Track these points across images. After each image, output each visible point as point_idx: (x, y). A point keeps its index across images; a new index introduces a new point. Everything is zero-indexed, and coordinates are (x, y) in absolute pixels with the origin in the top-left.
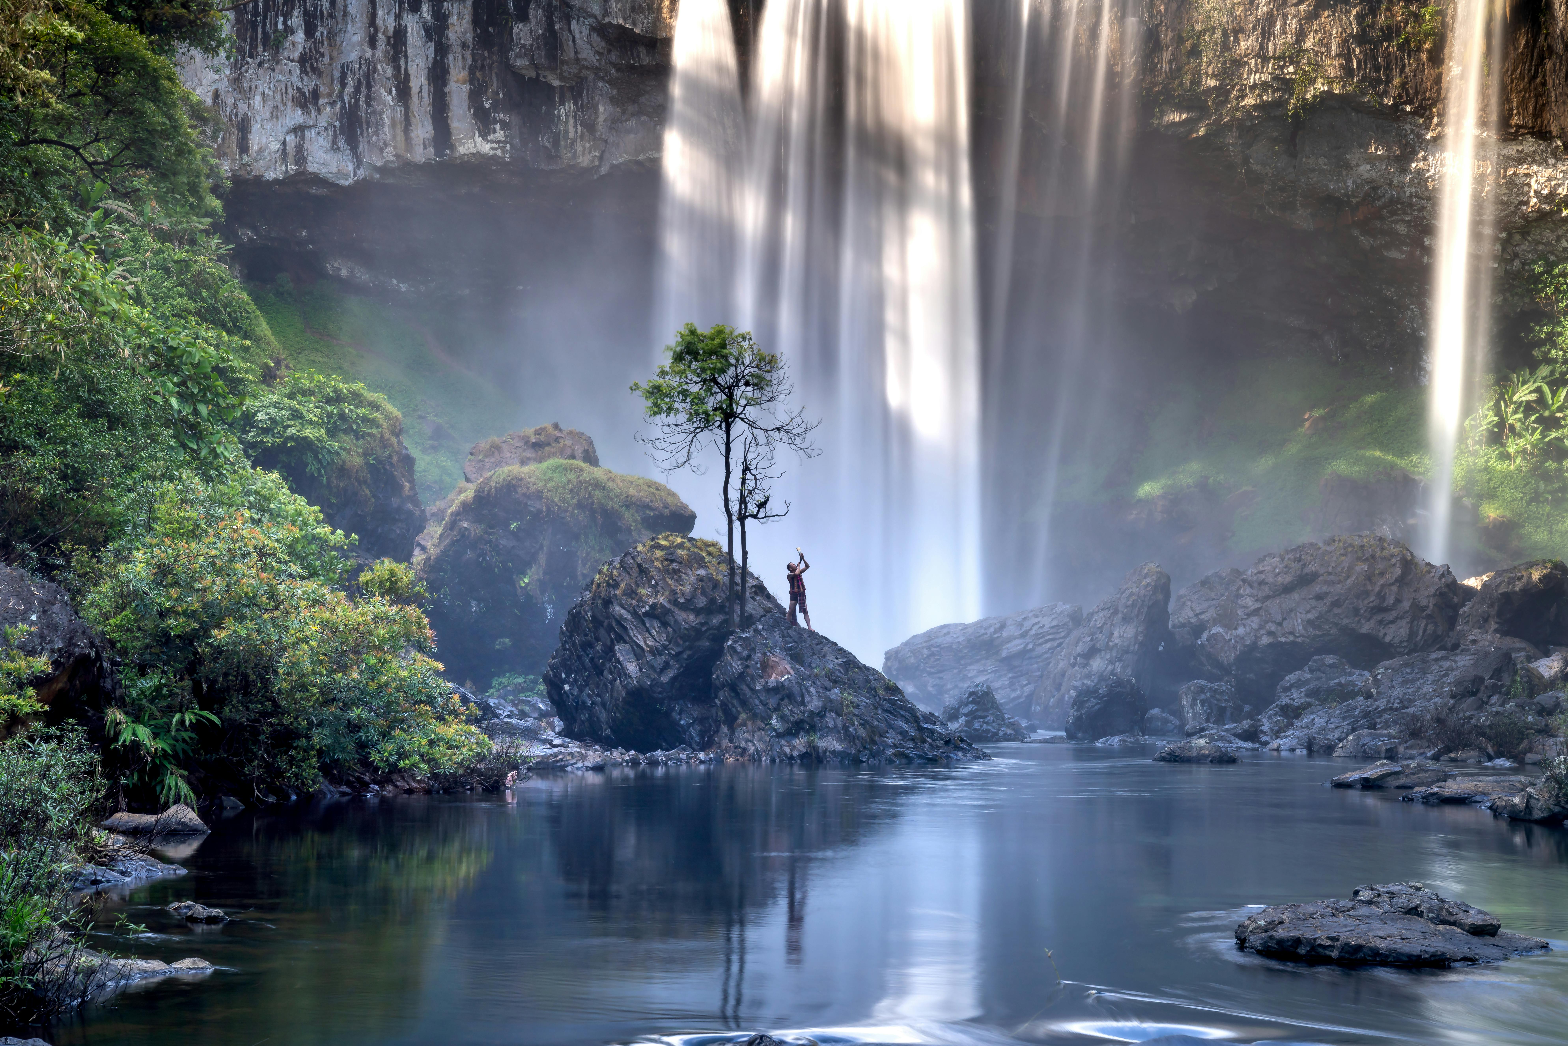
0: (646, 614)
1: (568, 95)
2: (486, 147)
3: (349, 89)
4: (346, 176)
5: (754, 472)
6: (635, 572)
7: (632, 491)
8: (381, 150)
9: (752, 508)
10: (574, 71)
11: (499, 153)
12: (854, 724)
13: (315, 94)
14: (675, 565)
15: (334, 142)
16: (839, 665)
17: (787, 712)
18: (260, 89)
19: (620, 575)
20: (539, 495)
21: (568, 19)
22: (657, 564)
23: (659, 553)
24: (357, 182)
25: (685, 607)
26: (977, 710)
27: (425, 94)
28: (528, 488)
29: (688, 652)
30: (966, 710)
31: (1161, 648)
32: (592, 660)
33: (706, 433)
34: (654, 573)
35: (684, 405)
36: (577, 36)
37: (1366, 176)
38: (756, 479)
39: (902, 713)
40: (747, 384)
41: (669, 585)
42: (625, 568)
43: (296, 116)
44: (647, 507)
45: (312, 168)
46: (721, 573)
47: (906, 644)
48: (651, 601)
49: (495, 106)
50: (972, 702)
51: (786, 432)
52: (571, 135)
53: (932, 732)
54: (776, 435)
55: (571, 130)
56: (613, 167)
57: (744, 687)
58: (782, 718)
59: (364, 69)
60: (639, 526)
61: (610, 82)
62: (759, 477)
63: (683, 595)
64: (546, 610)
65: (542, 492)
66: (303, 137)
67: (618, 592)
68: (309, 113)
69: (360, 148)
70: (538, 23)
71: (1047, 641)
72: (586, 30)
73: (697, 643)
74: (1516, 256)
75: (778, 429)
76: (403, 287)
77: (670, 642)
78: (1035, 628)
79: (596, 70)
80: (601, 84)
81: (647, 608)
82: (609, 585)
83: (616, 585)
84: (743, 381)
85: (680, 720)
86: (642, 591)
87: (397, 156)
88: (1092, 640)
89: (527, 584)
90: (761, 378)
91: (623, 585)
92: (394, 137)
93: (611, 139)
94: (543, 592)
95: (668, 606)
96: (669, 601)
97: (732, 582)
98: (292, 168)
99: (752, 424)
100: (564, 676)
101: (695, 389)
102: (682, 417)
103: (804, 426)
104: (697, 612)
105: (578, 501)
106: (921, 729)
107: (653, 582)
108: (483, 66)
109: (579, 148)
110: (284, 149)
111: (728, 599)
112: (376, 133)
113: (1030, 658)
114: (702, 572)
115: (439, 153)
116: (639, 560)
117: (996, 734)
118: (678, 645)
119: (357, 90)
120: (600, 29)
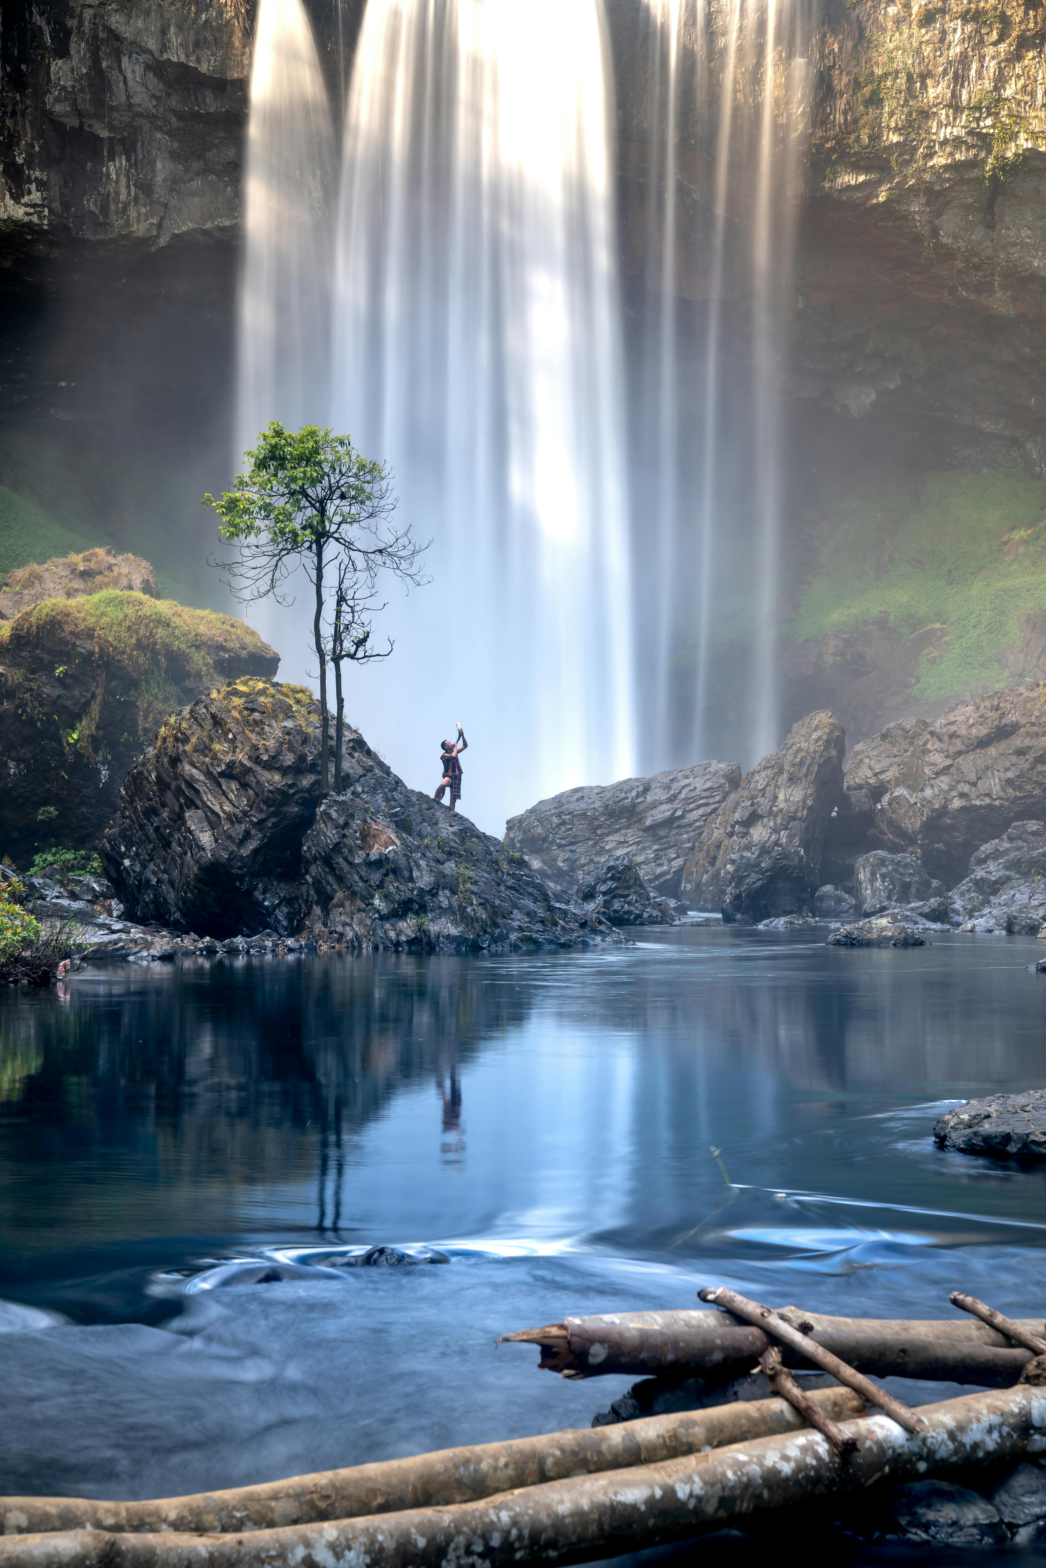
0: (222, 774)
1: (119, 148)
2: (19, 212)
5: (351, 603)
6: (208, 724)
7: (202, 629)
9: (348, 645)
10: (126, 119)
11: (35, 219)
12: (472, 904)
14: (257, 716)
16: (454, 833)
17: (392, 889)
19: (190, 727)
20: (90, 634)
21: (117, 55)
22: (235, 714)
23: (237, 701)
25: (268, 766)
26: (617, 888)
28: (76, 625)
29: (273, 820)
30: (604, 888)
31: (834, 814)
32: (157, 830)
33: (294, 556)
34: (232, 725)
35: (267, 522)
36: (129, 76)
38: (353, 612)
39: (530, 890)
40: (343, 497)
41: (249, 739)
42: (196, 719)
44: (222, 648)
46: (312, 726)
47: (532, 811)
48: (228, 758)
49: (30, 162)
50: (611, 879)
51: (390, 554)
52: (123, 197)
53: (565, 913)
54: (378, 558)
55: (123, 191)
56: (176, 237)
57: (341, 860)
58: (386, 897)
60: (211, 670)
61: (171, 133)
62: (357, 608)
63: (267, 750)
64: (99, 772)
65: (94, 630)
67: (188, 748)
70: (82, 60)
71: (699, 807)
72: (139, 69)
73: (285, 809)
75: (380, 551)
77: (251, 807)
78: (685, 792)
79: (152, 118)
80: (159, 135)
81: (223, 767)
82: (177, 739)
83: (186, 740)
84: (338, 494)
85: (264, 900)
86: (217, 747)
88: (752, 805)
89: (77, 741)
90: (360, 490)
91: (194, 740)
93: (173, 203)
94: (96, 750)
95: (248, 764)
96: (250, 758)
97: (326, 736)
99: (348, 546)
100: (123, 849)
101: (280, 503)
102: (265, 537)
103: (411, 547)
104: (284, 771)
105: (138, 640)
106: (551, 909)
107: (230, 736)
109: (133, 213)
111: (320, 755)
113: (679, 827)
114: (289, 724)
116: (213, 710)
117: (639, 916)
118: (261, 811)
120: (157, 68)
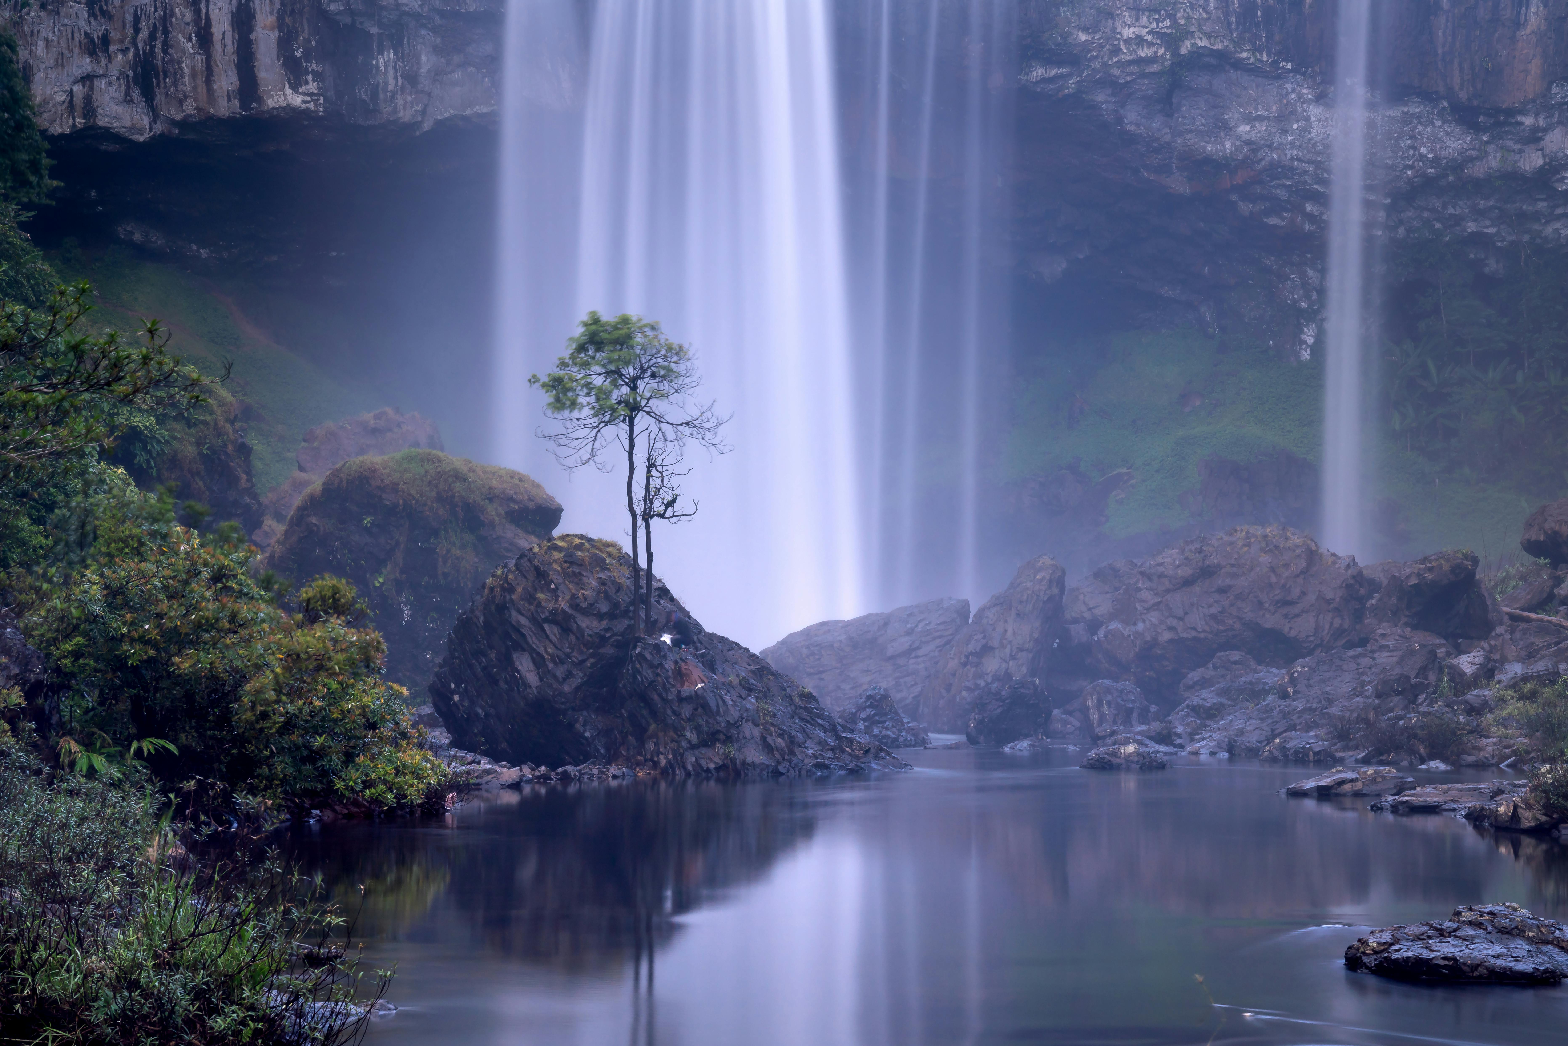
0: (546, 620)
1: (387, 43)
2: (297, 100)
3: (143, 35)
4: (140, 132)
5: (660, 468)
6: (531, 576)
7: (494, 483)
8: (181, 103)
9: (658, 506)
10: (394, 17)
11: (311, 106)
12: (771, 735)
13: (105, 40)
14: (575, 569)
15: (127, 93)
16: (753, 672)
17: (701, 722)
18: (43, 34)
19: (516, 578)
20: (394, 488)
22: (556, 566)
23: (556, 555)
24: (153, 138)
25: (585, 612)
26: (875, 715)
27: (229, 41)
28: (382, 480)
29: (592, 660)
30: (863, 716)
31: (1056, 645)
32: (484, 669)
33: (611, 428)
34: (553, 576)
35: (588, 399)
37: (1246, 137)
38: (662, 477)
39: (820, 721)
40: (653, 375)
41: (569, 589)
42: (520, 571)
43: (84, 64)
44: (511, 499)
45: (103, 121)
46: (623, 575)
47: (783, 643)
48: (551, 606)
50: (869, 707)
51: (695, 426)
52: (391, 87)
53: (851, 741)
54: (686, 430)
55: (391, 82)
56: (438, 123)
57: (656, 697)
58: (697, 729)
59: (160, 12)
60: (504, 521)
61: (434, 30)
62: (664, 474)
63: (585, 599)
64: (402, 611)
65: (398, 484)
66: (92, 88)
67: (514, 597)
68: (98, 61)
69: (157, 100)
71: (934, 639)
73: (601, 651)
74: (1401, 222)
75: (687, 424)
76: (204, 253)
77: (572, 649)
78: (921, 625)
79: (417, 16)
80: (423, 32)
81: (547, 614)
82: (503, 589)
83: (511, 590)
84: (649, 373)
85: (584, 731)
86: (541, 596)
87: (198, 109)
88: (984, 637)
89: (382, 584)
90: (668, 370)
91: (519, 590)
92: (195, 88)
93: (436, 92)
94: (399, 592)
95: (569, 611)
96: (571, 606)
97: (638, 587)
98: (80, 121)
99: (659, 419)
100: (453, 686)
101: (598, 381)
102: (587, 411)
103: (714, 420)
104: (600, 616)
105: (438, 493)
106: (839, 738)
107: (553, 586)
108: (293, 11)
109: (400, 100)
110: (71, 102)
111: (632, 603)
112: (175, 84)
113: (917, 657)
114: (603, 575)
115: (245, 105)
116: (536, 563)
117: (896, 740)
118: (581, 653)
119: (152, 36)
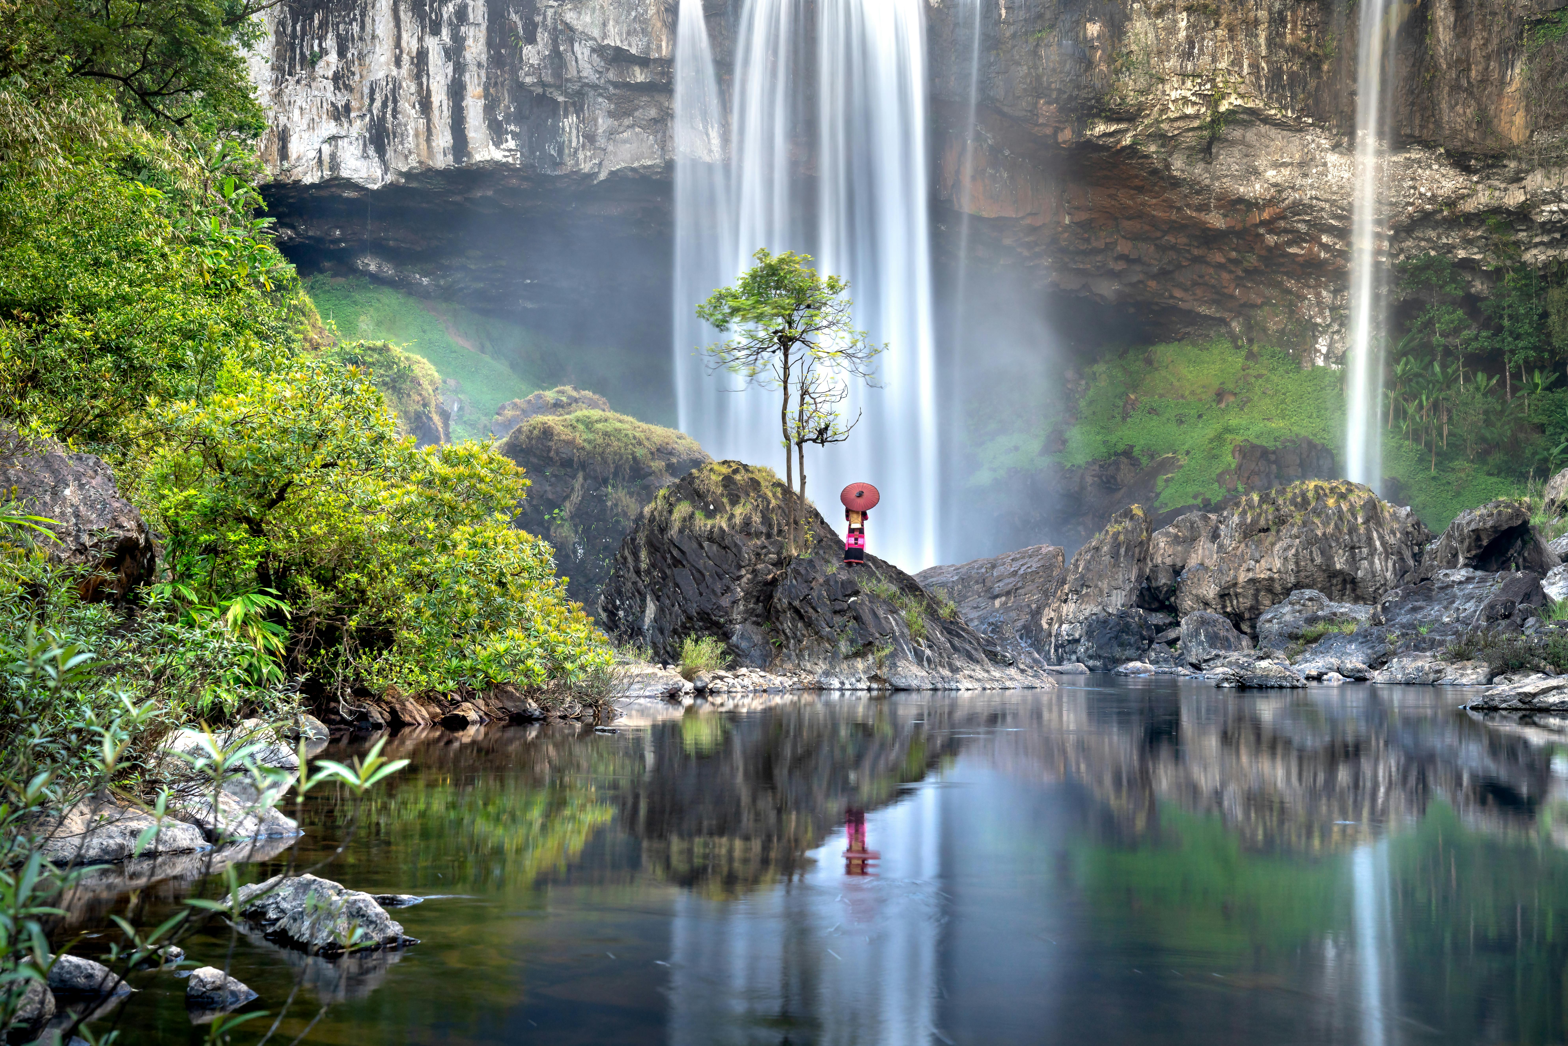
1: (571, 109)
2: (498, 155)
3: (378, 104)
4: (374, 181)
5: (813, 396)
6: (692, 497)
8: (406, 157)
10: (576, 87)
11: (510, 160)
13: (347, 108)
14: (732, 490)
15: (364, 151)
18: (298, 103)
19: (677, 500)
20: (571, 443)
21: (571, 41)
22: (714, 489)
24: (384, 186)
25: (742, 531)
27: (445, 108)
28: (558, 436)
33: (768, 355)
34: (712, 498)
36: (579, 56)
37: (1273, 180)
38: (815, 403)
41: (727, 509)
42: (681, 494)
43: (330, 128)
44: (671, 454)
45: (345, 173)
49: (508, 119)
52: (574, 144)
55: (574, 140)
56: (612, 173)
57: (810, 609)
59: (391, 86)
61: (609, 99)
62: (818, 400)
63: (741, 519)
66: (336, 146)
67: (675, 518)
68: (341, 125)
69: (387, 156)
70: (546, 45)
72: (587, 52)
73: (758, 567)
74: (1402, 250)
75: (841, 352)
76: (425, 281)
77: (730, 566)
78: (1023, 568)
79: (595, 87)
80: (600, 100)
81: (706, 533)
83: (672, 510)
84: (803, 305)
85: (741, 643)
87: (420, 162)
88: (1082, 577)
92: (418, 145)
93: (610, 148)
95: (727, 530)
96: (728, 525)
98: (327, 174)
99: (812, 347)
104: (757, 536)
107: (711, 507)
108: (496, 84)
109: (581, 156)
110: (320, 158)
111: (786, 523)
112: (402, 143)
113: (1020, 595)
115: (457, 159)
118: (738, 569)
119: (384, 105)
120: (600, 50)
